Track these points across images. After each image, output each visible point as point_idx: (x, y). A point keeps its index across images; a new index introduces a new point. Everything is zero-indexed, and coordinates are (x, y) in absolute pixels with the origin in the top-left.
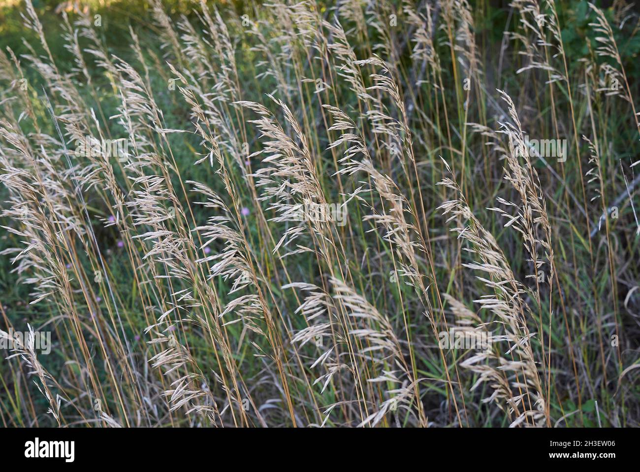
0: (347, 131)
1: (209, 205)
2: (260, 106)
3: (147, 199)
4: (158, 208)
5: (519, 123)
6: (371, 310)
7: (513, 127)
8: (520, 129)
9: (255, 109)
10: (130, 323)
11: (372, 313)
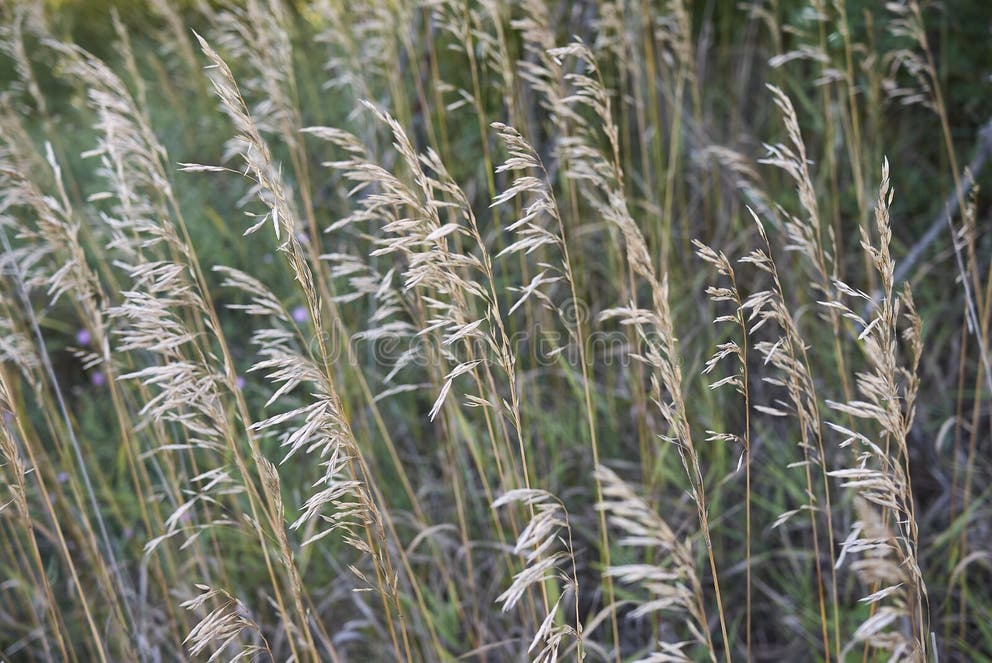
0: (525, 172)
1: (253, 310)
2: (348, 136)
3: (150, 307)
4: (169, 323)
5: (801, 147)
6: (657, 529)
7: (789, 153)
8: (803, 156)
9: (339, 142)
10: (115, 509)
11: (659, 534)
